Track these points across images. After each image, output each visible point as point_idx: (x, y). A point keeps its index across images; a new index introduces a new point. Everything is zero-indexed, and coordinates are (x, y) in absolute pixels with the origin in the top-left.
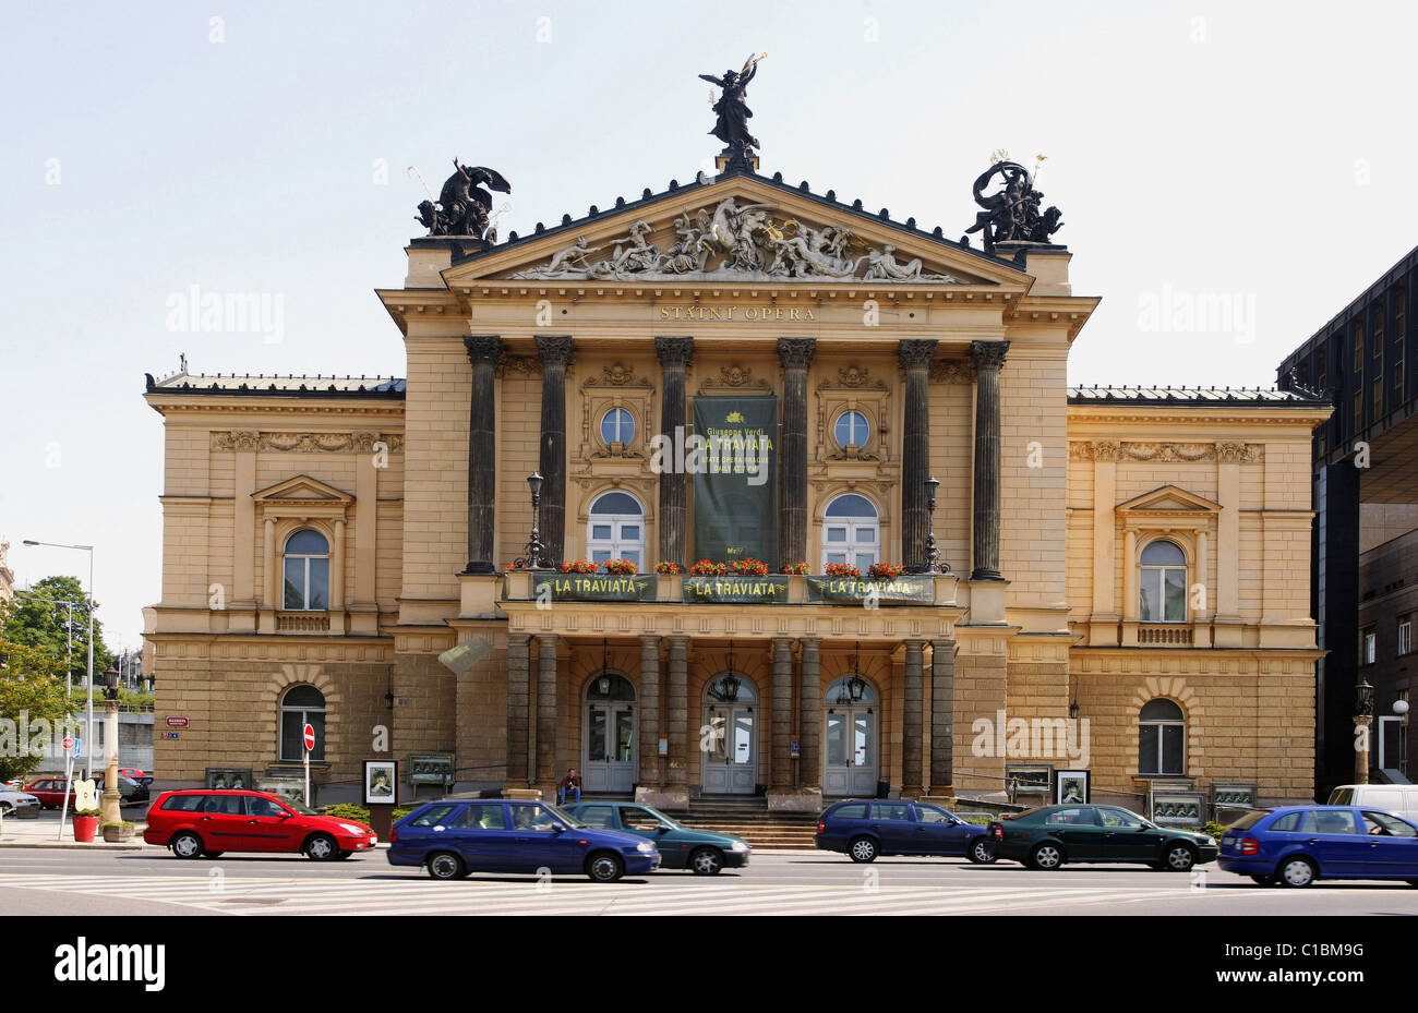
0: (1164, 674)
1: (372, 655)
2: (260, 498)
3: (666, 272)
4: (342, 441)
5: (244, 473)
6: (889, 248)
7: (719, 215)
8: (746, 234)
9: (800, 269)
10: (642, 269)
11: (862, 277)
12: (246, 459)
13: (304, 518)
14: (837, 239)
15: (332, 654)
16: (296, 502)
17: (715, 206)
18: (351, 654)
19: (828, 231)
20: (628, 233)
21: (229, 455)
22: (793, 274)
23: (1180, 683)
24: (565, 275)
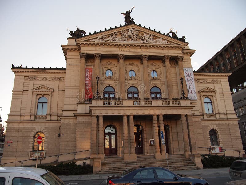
0: (212, 124)
1: (56, 125)
2: (34, 90)
3: (120, 41)
4: (52, 79)
5: (31, 85)
6: (161, 38)
7: (130, 31)
8: (134, 34)
9: (145, 41)
10: (115, 40)
11: (157, 43)
12: (31, 82)
13: (43, 94)
14: (151, 36)
15: (47, 125)
16: (42, 91)
17: (128, 29)
18: (51, 125)
19: (150, 35)
20: (112, 34)
21: (28, 82)
22: (144, 42)
23: (215, 126)
24: (100, 41)
